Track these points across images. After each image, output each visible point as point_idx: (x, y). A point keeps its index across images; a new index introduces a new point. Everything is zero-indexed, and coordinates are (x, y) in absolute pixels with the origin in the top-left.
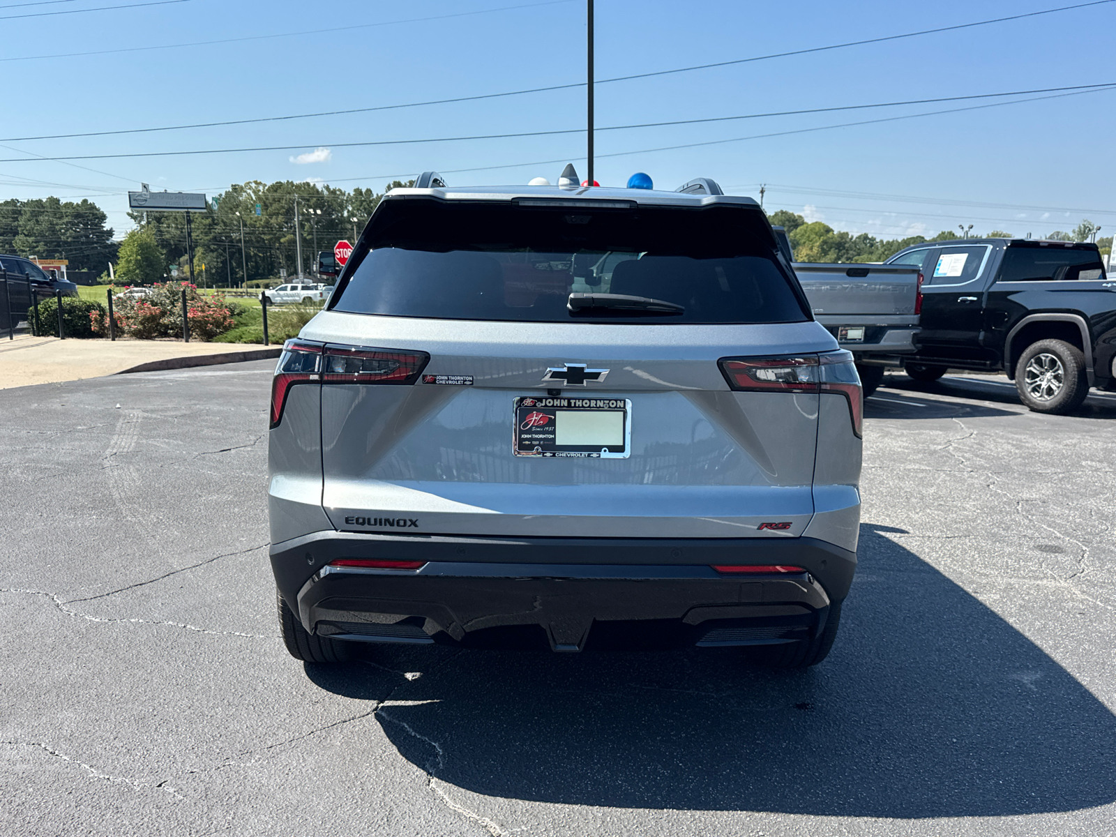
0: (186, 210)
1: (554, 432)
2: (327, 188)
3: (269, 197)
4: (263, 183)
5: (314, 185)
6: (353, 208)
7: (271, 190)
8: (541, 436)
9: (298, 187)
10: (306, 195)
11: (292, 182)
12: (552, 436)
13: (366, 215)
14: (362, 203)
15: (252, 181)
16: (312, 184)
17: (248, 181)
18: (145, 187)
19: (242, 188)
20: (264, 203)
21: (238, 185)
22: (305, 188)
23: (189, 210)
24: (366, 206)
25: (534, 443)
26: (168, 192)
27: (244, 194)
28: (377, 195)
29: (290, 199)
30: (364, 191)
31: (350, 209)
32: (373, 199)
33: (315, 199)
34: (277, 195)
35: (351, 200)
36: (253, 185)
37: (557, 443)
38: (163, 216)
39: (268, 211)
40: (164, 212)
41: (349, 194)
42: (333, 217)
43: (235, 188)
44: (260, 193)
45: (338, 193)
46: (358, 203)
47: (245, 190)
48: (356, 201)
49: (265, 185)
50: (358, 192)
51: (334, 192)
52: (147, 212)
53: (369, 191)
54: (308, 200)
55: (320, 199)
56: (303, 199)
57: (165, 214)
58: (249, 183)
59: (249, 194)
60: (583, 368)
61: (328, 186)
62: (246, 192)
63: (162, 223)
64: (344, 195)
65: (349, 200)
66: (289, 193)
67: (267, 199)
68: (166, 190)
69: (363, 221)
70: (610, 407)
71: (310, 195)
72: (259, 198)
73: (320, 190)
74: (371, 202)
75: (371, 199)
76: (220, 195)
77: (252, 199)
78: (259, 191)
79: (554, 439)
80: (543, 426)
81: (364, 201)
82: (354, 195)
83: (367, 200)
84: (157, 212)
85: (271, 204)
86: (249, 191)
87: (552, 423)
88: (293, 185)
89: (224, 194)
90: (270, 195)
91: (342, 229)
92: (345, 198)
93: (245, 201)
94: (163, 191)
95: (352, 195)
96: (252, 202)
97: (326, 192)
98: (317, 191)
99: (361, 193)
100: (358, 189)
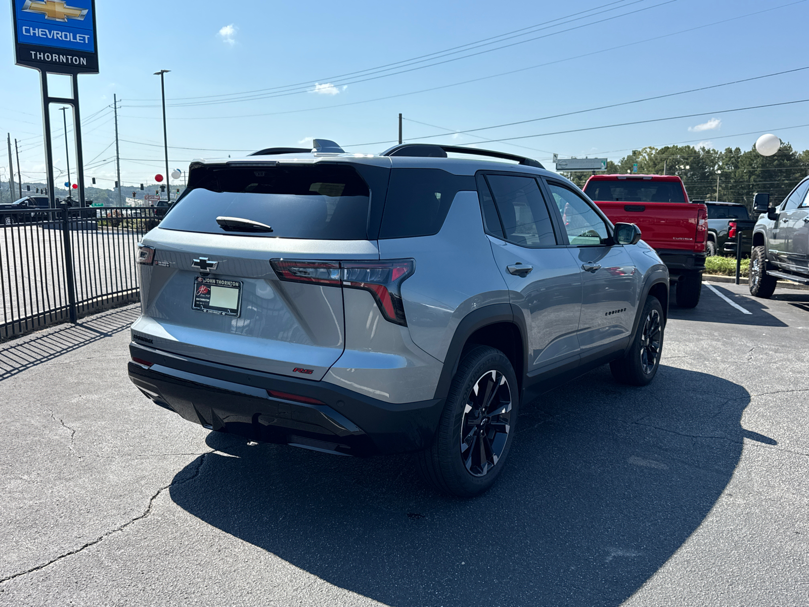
0: (593, 170)
1: (209, 298)
2: (703, 149)
3: (658, 158)
4: (656, 148)
5: (693, 147)
6: (723, 164)
7: (660, 152)
8: (203, 300)
9: (681, 149)
10: (686, 155)
11: (677, 146)
12: (208, 300)
13: (733, 168)
14: (730, 159)
15: (647, 147)
16: (691, 147)
17: (644, 147)
18: (555, 156)
19: (640, 152)
20: (654, 162)
21: (637, 151)
22: (686, 150)
23: (595, 170)
24: (734, 161)
25: (201, 303)
26: (588, 158)
27: (640, 157)
28: (745, 152)
29: (673, 159)
30: (733, 149)
31: (721, 164)
32: (741, 156)
33: (692, 158)
34: (664, 156)
35: (722, 157)
36: (648, 150)
37: (210, 305)
38: (583, 175)
39: (656, 168)
40: (584, 172)
41: (721, 153)
42: (706, 170)
43: (634, 153)
44: (653, 156)
45: (712, 152)
46: (727, 159)
47: (642, 153)
48: (726, 157)
49: (657, 150)
50: (729, 151)
51: (708, 152)
52: (571, 172)
53: (738, 150)
54: (687, 159)
55: (696, 157)
56: (684, 159)
57: (585, 174)
58: (646, 148)
59: (644, 157)
60: (205, 261)
61: (704, 147)
62: (642, 155)
63: (582, 180)
64: (717, 153)
65: (721, 157)
66: (673, 154)
67: (656, 159)
68: (587, 157)
69: (730, 172)
70: (232, 286)
71: (690, 155)
72: (651, 159)
73: (697, 151)
74: (739, 158)
75: (739, 155)
76: (624, 158)
77: (646, 160)
78: (652, 154)
79: (209, 302)
80: (205, 294)
81: (733, 157)
82: (725, 153)
83: (735, 156)
84: (579, 172)
85: (659, 163)
86: (644, 154)
87: (209, 292)
88: (677, 149)
89: (626, 158)
90: (658, 156)
91: (712, 179)
92: (718, 156)
93: (641, 162)
94: (585, 158)
95: (723, 153)
96: (645, 162)
97: (701, 152)
98: (695, 152)
99: (731, 151)
100: (729, 148)
